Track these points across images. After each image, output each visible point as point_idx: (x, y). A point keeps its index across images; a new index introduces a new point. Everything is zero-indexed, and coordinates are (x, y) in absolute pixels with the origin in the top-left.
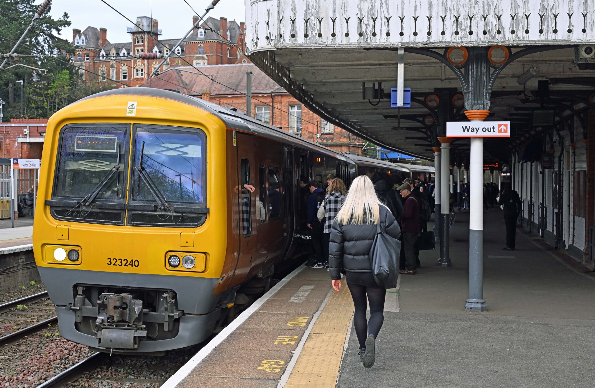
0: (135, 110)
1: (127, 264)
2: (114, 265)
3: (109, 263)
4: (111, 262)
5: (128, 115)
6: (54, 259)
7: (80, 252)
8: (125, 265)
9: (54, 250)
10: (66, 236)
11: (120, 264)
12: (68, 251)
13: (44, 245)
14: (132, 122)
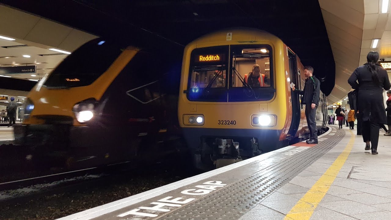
1: (229, 123)
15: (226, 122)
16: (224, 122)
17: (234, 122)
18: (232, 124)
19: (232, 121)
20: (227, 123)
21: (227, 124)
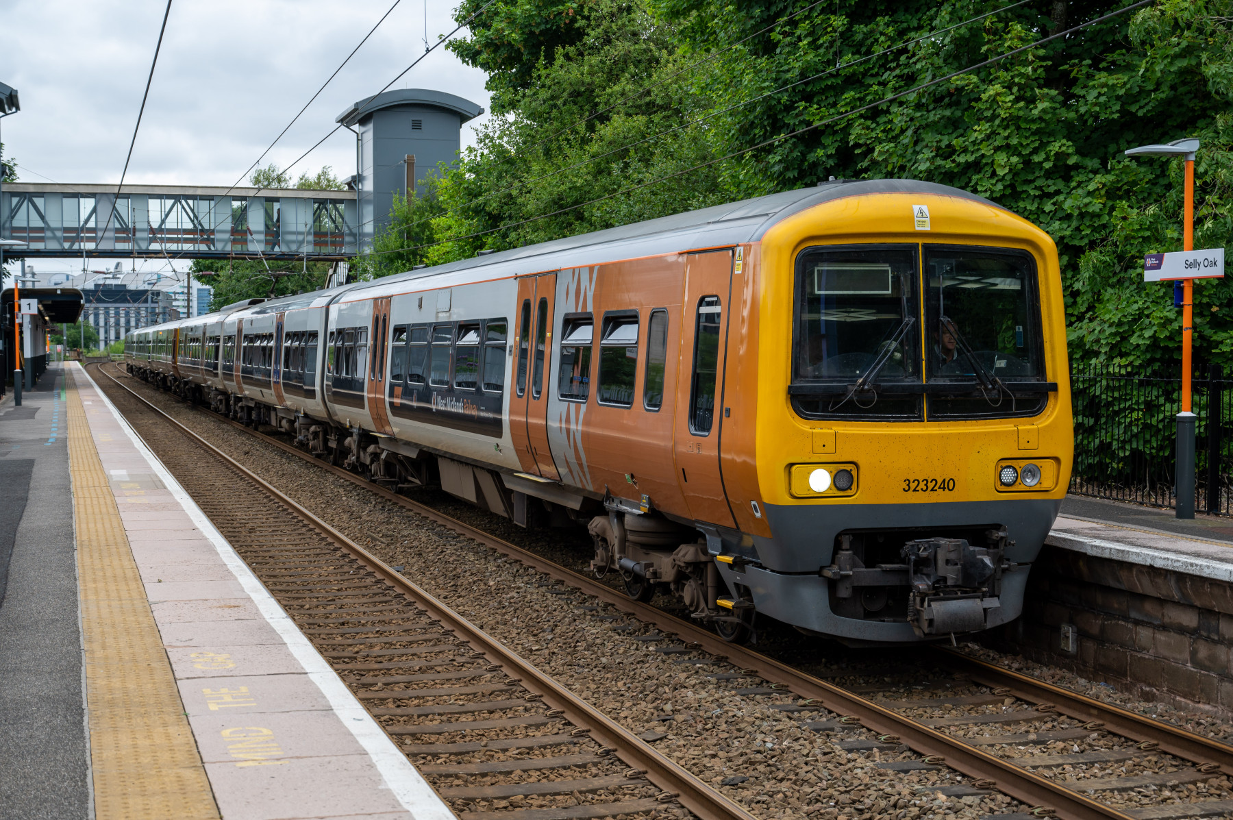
0: (928, 220)
1: (936, 488)
2: (915, 490)
3: (907, 488)
4: (910, 485)
5: (918, 229)
6: (810, 489)
7: (854, 473)
8: (932, 490)
9: (809, 473)
10: (830, 448)
11: (925, 488)
12: (835, 472)
13: (792, 465)
14: (920, 241)
15: (926, 485)
16: (922, 485)
17: (951, 482)
18: (944, 489)
19: (944, 481)
20: (931, 485)
21: (930, 489)
